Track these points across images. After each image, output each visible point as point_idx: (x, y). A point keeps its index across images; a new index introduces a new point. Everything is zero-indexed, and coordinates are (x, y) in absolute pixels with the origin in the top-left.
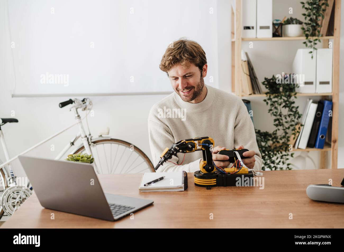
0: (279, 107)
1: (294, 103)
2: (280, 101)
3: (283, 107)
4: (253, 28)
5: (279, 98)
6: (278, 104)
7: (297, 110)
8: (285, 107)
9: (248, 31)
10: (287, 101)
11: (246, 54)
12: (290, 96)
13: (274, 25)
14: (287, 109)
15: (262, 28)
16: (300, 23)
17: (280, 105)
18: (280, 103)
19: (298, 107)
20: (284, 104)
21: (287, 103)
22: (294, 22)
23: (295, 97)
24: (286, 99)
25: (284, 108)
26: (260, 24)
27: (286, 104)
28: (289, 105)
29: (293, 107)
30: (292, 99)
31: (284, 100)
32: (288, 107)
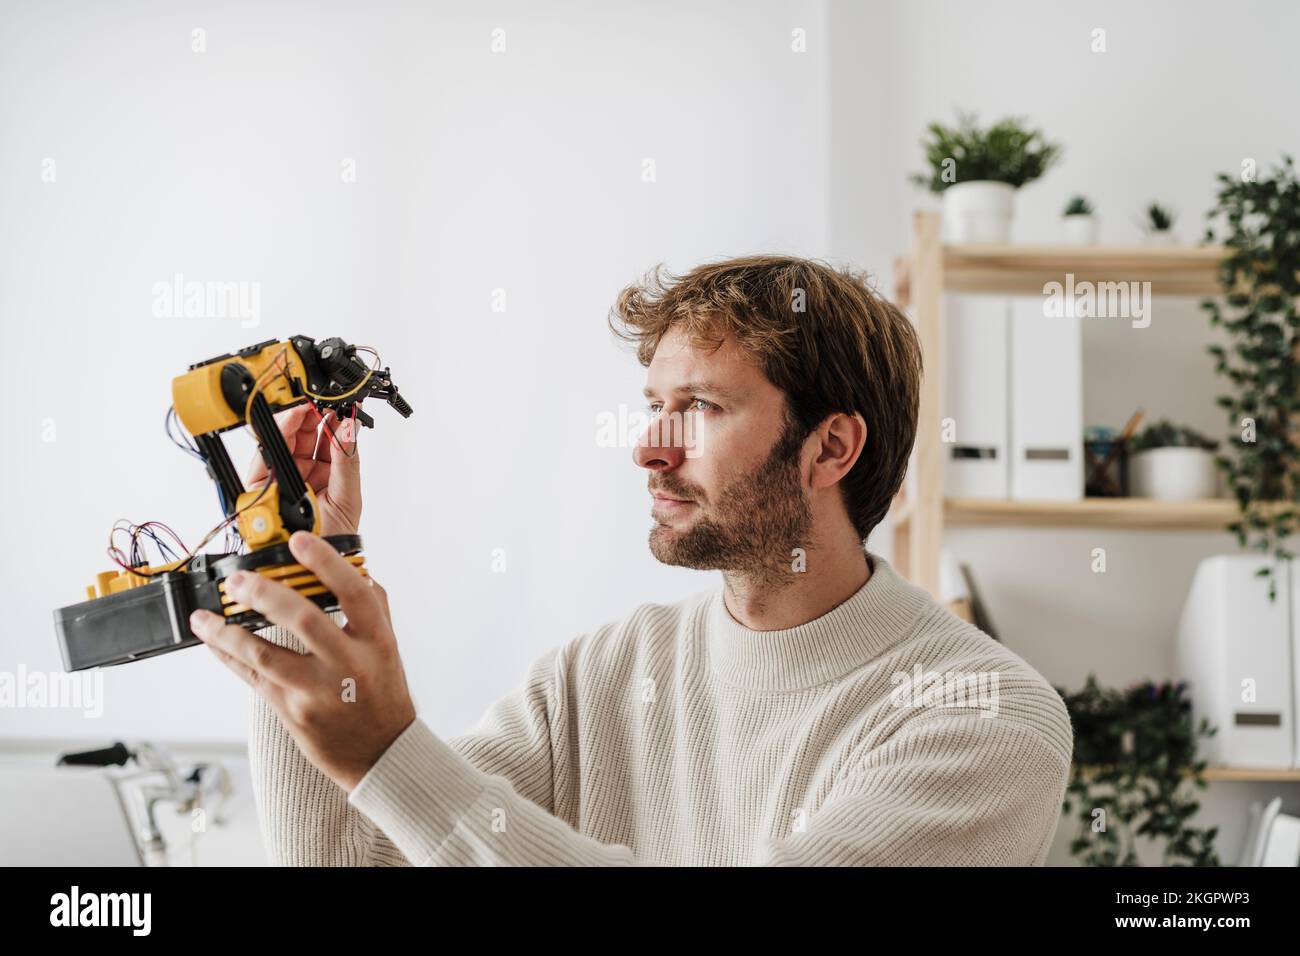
0: (1125, 833)
1: (1191, 809)
2: (1125, 800)
3: (1143, 830)
4: (993, 453)
5: (1124, 781)
6: (1116, 810)
7: (1207, 850)
8: (1150, 829)
9: (970, 466)
10: (1164, 798)
11: (966, 573)
12: (1170, 779)
13: (1090, 447)
14: (1162, 841)
15: (1033, 455)
16: (1210, 446)
17: (1128, 818)
18: (1124, 811)
19: (1211, 834)
20: (1144, 817)
21: (1162, 809)
22: (1181, 439)
23: (1201, 783)
24: (1154, 787)
25: (1145, 838)
26: (1026, 438)
27: (1157, 817)
28: (1169, 822)
29: (1189, 834)
30: (1186, 790)
31: (1146, 791)
32: (1170, 831)
